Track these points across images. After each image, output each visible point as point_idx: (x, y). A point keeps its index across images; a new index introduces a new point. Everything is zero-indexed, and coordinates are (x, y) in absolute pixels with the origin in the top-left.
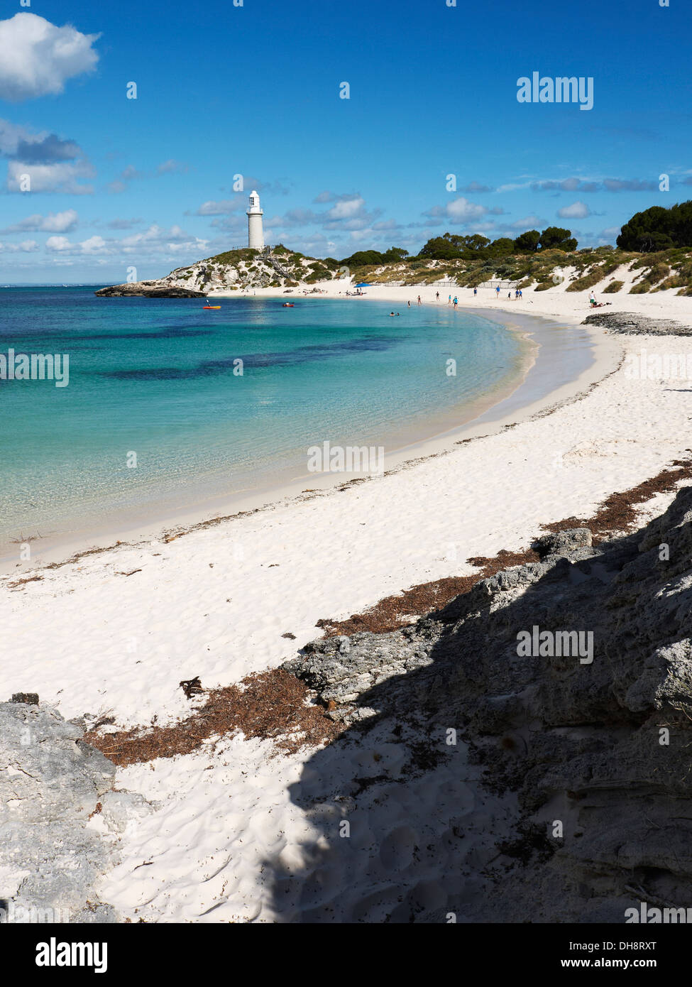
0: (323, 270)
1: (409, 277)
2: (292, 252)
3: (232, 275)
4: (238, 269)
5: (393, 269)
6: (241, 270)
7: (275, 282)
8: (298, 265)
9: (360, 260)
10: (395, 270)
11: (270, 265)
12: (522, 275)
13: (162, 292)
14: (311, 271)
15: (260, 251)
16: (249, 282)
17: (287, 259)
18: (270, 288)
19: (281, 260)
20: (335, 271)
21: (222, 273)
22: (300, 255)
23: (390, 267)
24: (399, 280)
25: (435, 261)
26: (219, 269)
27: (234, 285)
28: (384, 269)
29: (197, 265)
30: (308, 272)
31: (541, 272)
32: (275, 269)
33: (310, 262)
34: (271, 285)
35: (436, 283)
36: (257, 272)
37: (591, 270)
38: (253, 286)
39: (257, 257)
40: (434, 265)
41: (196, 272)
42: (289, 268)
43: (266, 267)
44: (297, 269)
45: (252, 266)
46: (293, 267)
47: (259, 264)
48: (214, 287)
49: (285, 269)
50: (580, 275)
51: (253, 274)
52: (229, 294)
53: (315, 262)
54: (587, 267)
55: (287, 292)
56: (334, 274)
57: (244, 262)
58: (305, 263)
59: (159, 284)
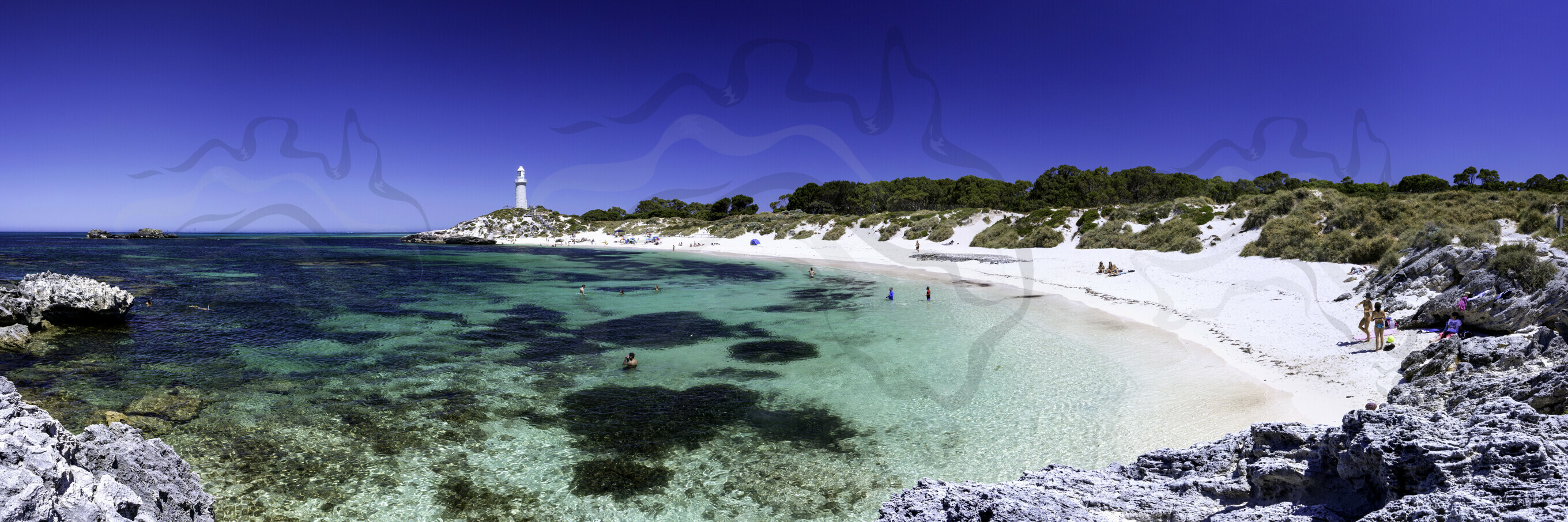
0: (577, 223)
2: (551, 211)
3: (509, 227)
4: (512, 223)
6: (515, 224)
7: (543, 233)
8: (558, 220)
11: (537, 221)
13: (452, 240)
14: (569, 226)
15: (527, 210)
16: (522, 233)
17: (549, 216)
18: (539, 238)
19: (545, 217)
20: (587, 224)
21: (501, 225)
22: (558, 214)
26: (499, 223)
27: (510, 235)
29: (480, 219)
32: (541, 223)
33: (568, 219)
34: (540, 235)
36: (528, 225)
38: (526, 236)
39: (525, 214)
41: (479, 224)
42: (552, 223)
43: (534, 222)
44: (558, 223)
45: (524, 221)
46: (554, 222)
47: (528, 220)
49: (549, 223)
51: (525, 227)
52: (506, 241)
53: (572, 219)
55: (553, 241)
57: (518, 218)
58: (562, 218)
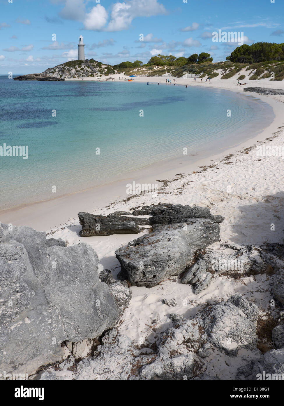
0: (111, 70)
1: (149, 73)
2: (97, 62)
3: (74, 71)
4: (76, 69)
5: (140, 69)
6: (77, 69)
7: (92, 75)
8: (101, 67)
9: (124, 66)
10: (141, 70)
11: (88, 68)
12: (200, 72)
13: (45, 79)
14: (106, 70)
15: (84, 61)
16: (81, 75)
17: (96, 65)
19: (93, 65)
20: (116, 70)
21: (69, 70)
22: (100, 63)
23: (139, 69)
24: (145, 74)
25: (157, 66)
26: (68, 69)
27: (74, 76)
28: (137, 69)
29: (57, 67)
30: (105, 70)
31: (209, 71)
32: (91, 69)
33: (105, 66)
34: (90, 76)
35: (163, 75)
36: (84, 70)
37: (229, 71)
38: (83, 76)
39: (83, 64)
40: (156, 68)
41: (57, 70)
42: (96, 69)
43: (87, 68)
44: (100, 69)
45: (81, 68)
47: (84, 67)
48: (66, 76)
49: (95, 69)
50: (225, 72)
51: (82, 71)
52: (72, 79)
53: (107, 66)
54: (228, 69)
55: (98, 79)
56: (116, 71)
57: (78, 66)
58: (104, 67)
59: (42, 75)
